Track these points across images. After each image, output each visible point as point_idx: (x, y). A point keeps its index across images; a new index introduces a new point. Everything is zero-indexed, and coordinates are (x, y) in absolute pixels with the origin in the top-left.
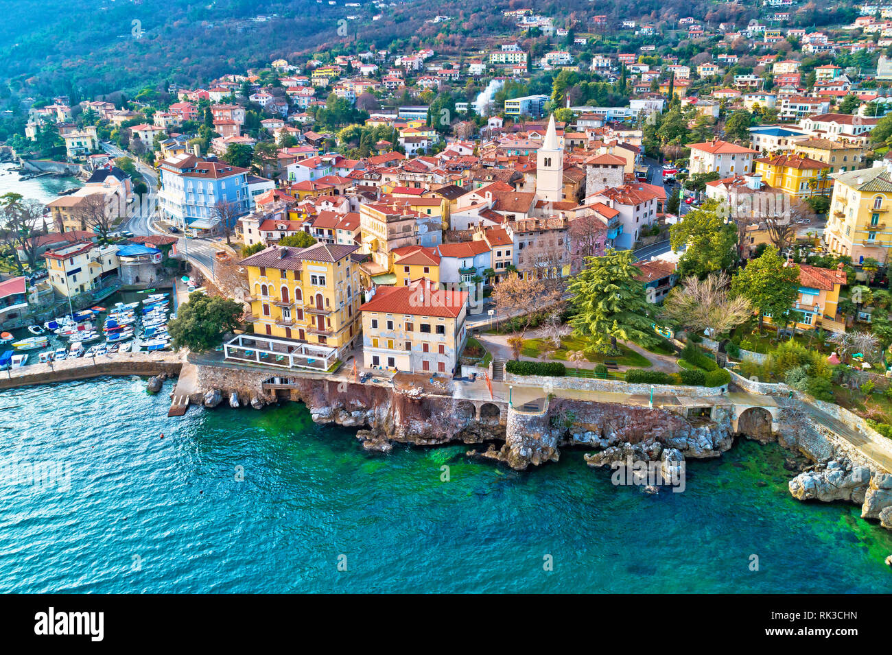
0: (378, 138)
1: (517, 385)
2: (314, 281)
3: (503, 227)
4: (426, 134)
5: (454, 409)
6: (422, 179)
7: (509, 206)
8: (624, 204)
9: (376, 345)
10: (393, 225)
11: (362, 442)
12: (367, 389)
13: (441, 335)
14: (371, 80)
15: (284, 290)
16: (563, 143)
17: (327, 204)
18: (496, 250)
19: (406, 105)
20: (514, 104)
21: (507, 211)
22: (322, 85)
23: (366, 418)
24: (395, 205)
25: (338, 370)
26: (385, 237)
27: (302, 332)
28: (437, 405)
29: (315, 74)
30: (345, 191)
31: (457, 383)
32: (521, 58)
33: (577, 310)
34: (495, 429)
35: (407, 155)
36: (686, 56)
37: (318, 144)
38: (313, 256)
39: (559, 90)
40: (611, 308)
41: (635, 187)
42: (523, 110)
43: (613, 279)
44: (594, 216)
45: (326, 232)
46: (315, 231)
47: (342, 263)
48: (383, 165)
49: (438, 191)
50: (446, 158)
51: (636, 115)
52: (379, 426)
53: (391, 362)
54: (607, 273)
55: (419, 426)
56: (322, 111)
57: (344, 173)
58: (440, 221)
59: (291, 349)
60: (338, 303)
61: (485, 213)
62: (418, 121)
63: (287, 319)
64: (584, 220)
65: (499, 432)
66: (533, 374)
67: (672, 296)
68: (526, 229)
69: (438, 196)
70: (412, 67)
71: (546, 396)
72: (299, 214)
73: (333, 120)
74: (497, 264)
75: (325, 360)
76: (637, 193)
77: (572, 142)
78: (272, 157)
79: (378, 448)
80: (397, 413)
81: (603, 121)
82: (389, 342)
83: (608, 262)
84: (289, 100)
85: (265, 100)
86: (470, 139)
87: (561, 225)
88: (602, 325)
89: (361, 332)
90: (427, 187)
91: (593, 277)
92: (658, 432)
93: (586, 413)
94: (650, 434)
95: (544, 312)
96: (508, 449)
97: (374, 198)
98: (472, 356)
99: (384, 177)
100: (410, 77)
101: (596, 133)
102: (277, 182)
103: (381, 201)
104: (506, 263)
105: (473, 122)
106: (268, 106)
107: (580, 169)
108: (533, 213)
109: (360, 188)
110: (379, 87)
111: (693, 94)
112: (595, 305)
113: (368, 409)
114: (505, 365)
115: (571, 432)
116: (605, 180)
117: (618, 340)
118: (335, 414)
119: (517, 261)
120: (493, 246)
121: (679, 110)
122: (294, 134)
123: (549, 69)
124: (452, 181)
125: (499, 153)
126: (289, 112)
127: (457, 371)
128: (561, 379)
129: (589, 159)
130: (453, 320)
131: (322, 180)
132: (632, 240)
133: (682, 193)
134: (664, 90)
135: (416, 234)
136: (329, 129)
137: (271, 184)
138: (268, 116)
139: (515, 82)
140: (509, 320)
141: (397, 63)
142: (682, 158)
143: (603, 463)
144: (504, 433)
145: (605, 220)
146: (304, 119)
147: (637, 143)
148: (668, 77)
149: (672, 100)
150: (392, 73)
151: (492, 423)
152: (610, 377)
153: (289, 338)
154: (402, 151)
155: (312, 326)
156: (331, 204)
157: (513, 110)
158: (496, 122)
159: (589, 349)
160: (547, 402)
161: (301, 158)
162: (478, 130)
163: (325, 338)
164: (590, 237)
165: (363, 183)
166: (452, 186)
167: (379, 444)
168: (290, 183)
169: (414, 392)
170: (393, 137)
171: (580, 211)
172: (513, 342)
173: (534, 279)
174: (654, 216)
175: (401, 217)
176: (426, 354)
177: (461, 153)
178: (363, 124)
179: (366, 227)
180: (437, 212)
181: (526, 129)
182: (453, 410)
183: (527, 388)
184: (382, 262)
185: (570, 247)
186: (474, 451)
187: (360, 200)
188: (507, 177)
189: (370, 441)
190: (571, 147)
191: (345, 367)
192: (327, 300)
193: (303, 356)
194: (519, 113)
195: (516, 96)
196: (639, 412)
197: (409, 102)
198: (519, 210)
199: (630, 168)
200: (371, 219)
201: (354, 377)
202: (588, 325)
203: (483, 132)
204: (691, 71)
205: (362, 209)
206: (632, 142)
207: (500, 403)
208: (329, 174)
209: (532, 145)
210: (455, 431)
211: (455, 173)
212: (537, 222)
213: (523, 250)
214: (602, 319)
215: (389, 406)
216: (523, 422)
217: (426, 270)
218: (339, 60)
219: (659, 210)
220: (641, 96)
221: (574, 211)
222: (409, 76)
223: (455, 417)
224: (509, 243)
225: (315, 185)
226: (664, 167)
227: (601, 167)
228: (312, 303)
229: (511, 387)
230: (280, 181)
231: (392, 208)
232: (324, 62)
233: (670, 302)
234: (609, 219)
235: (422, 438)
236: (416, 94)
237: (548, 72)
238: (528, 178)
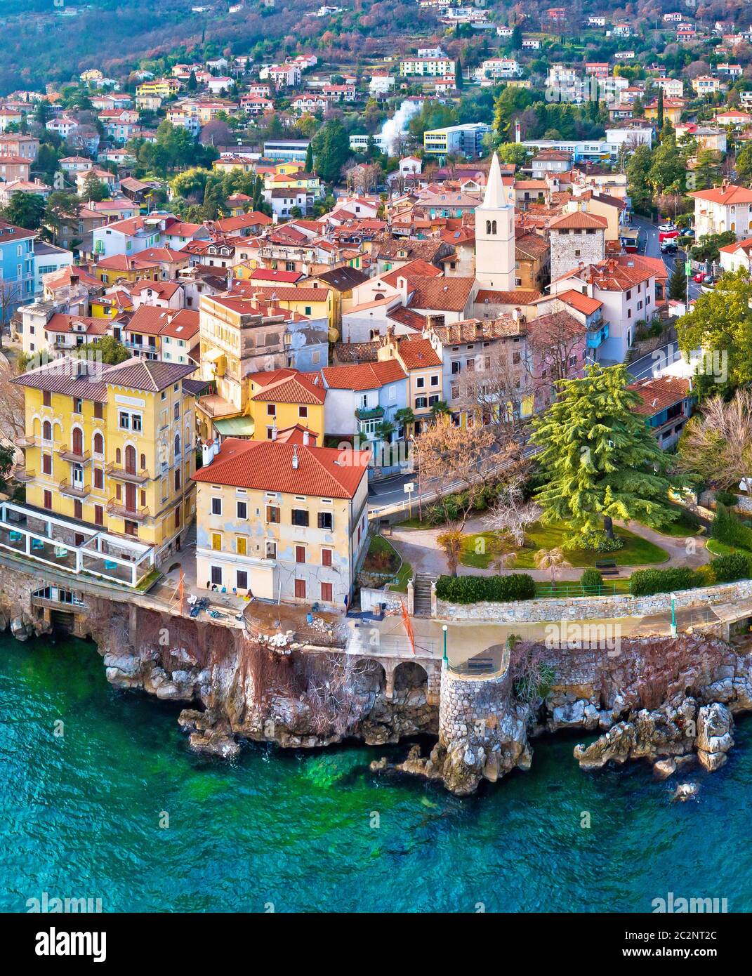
0: (231, 190)
1: (455, 622)
2: (124, 423)
3: (426, 336)
4: (304, 184)
5: (348, 673)
6: (297, 257)
7: (434, 300)
8: (609, 289)
9: (217, 546)
10: (252, 332)
11: (187, 734)
12: (200, 628)
13: (326, 531)
14: (223, 100)
15: (77, 432)
16: (514, 197)
17: (150, 294)
18: (415, 375)
19: (274, 138)
20: (438, 137)
21: (432, 308)
22: (150, 107)
23: (197, 686)
24: (254, 299)
25: (153, 590)
26: (238, 353)
27: (99, 511)
28: (318, 665)
29: (141, 92)
30: (178, 274)
31: (352, 622)
32: (447, 68)
33: (547, 475)
34: (420, 712)
35: (275, 218)
36: (677, 65)
37: (140, 197)
38: (124, 379)
39: (504, 116)
40: (600, 467)
41: (623, 262)
42: (452, 146)
43: (599, 415)
44: (565, 312)
45: (145, 340)
46: (129, 338)
47: (167, 395)
48: (237, 234)
49: (323, 277)
50: (335, 223)
51: (616, 152)
52: (219, 705)
53: (242, 579)
54: (590, 406)
55: (287, 709)
56: (149, 146)
57: (178, 244)
58: (325, 328)
59: (79, 540)
60: (159, 465)
61: (397, 312)
62: (292, 164)
63: (78, 484)
64: (551, 319)
65: (426, 718)
66: (482, 599)
67: (689, 433)
68: (463, 339)
69: (322, 285)
70: (284, 81)
71: (504, 641)
72: (107, 308)
73: (164, 161)
74: (417, 401)
75: (133, 566)
76: (626, 270)
77: (527, 195)
78: (71, 214)
79: (215, 749)
80: (250, 681)
81: (570, 161)
82: (239, 541)
83: (591, 388)
84: (101, 129)
85: (67, 128)
86: (372, 192)
87: (516, 330)
88: (589, 497)
89: (194, 521)
90: (305, 269)
91: (569, 416)
92: (689, 678)
93: (572, 665)
94: (676, 684)
95: (496, 482)
96: (443, 753)
97: (222, 286)
98: (379, 570)
99: (238, 252)
100: (282, 96)
101: (561, 180)
102: (76, 253)
103: (233, 292)
104: (431, 398)
105: (377, 164)
106: (71, 137)
107: (540, 236)
108: (472, 312)
109: (201, 270)
110: (234, 111)
111: (690, 118)
112: (576, 463)
113: (200, 668)
114: (433, 586)
115: (550, 706)
116: (578, 253)
117: (615, 522)
118: (144, 674)
119: (449, 395)
120: (410, 369)
121: (674, 143)
122: (106, 181)
123: (487, 84)
124: (345, 259)
125: (417, 213)
126: (101, 148)
127: (354, 600)
128: (528, 604)
129: (553, 220)
130: (346, 503)
131: (144, 255)
132: (622, 347)
133: (690, 266)
134: (652, 114)
135: (287, 349)
136: (158, 175)
137: (67, 257)
138: (69, 153)
139: (438, 105)
140: (438, 502)
141: (263, 75)
142: (683, 213)
143: (605, 759)
144: (435, 721)
145: (582, 318)
146: (121, 158)
147: (620, 193)
148: (656, 96)
149: (663, 129)
150: (255, 90)
151: (414, 701)
152: (607, 591)
153: (78, 519)
154: (267, 210)
155: (116, 501)
156: (155, 294)
157: (437, 146)
158: (410, 164)
159: (570, 544)
160: (507, 652)
161: (114, 218)
162: (384, 178)
163: (135, 525)
164: (562, 347)
165: (206, 262)
166: (345, 268)
167: (217, 740)
168: (96, 257)
169: (279, 639)
170: (253, 188)
171: (544, 305)
172: (446, 541)
173: (477, 425)
174: (653, 305)
175: (264, 320)
176: (300, 566)
177: (359, 215)
178: (210, 168)
179: (207, 335)
180: (321, 312)
181: (457, 175)
182: (346, 678)
183: (473, 628)
184: (232, 395)
185: (531, 364)
186: (383, 760)
187: (200, 289)
188: (430, 253)
189: (202, 732)
190: (526, 203)
191: (165, 584)
192: (143, 457)
193: (98, 555)
194: (446, 151)
195: (440, 125)
196: (657, 648)
197: (279, 133)
198: (450, 306)
199: (612, 233)
200: (217, 322)
201: (178, 604)
202: (567, 499)
203: (392, 181)
204: (685, 87)
205: (203, 305)
206: (613, 193)
207: (427, 660)
208: (155, 246)
209: (467, 201)
210: (352, 720)
211: (349, 246)
212: (479, 327)
213: (459, 376)
214: (587, 486)
215: (237, 666)
216: (467, 696)
217: (303, 412)
218: (177, 71)
219: (659, 296)
220: (620, 124)
221: (535, 305)
222: (281, 94)
223: (350, 691)
224: (436, 363)
225: (133, 263)
226: (661, 228)
227: (571, 233)
228: (118, 460)
229: (445, 628)
230: (81, 254)
231: (249, 303)
232: (156, 74)
233: (686, 445)
234: (587, 316)
235: (292, 733)
236: (290, 122)
237: (486, 89)
238: (462, 253)
